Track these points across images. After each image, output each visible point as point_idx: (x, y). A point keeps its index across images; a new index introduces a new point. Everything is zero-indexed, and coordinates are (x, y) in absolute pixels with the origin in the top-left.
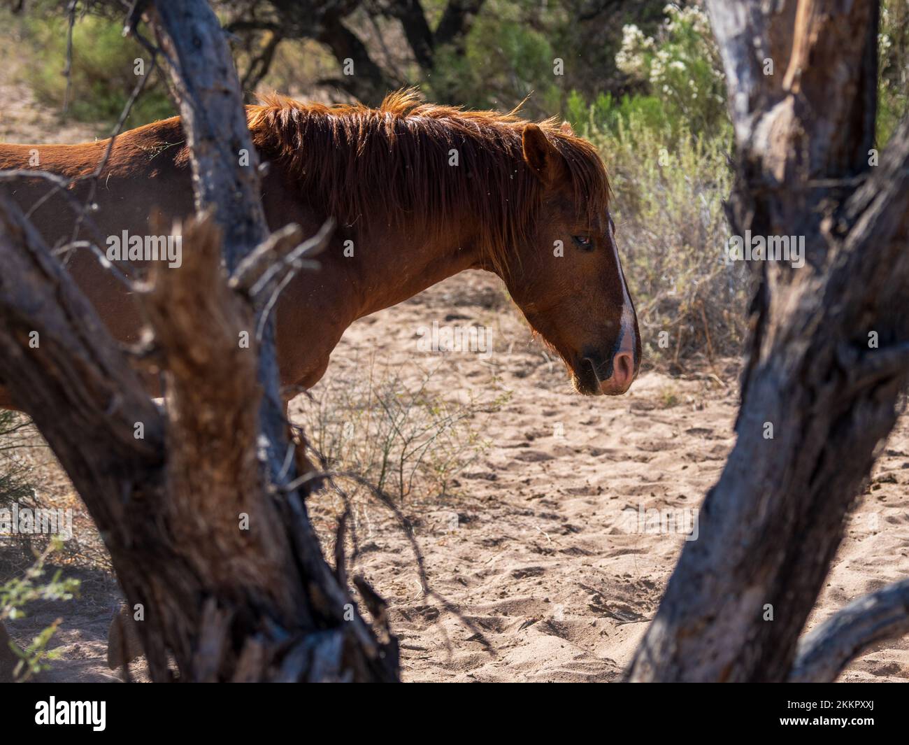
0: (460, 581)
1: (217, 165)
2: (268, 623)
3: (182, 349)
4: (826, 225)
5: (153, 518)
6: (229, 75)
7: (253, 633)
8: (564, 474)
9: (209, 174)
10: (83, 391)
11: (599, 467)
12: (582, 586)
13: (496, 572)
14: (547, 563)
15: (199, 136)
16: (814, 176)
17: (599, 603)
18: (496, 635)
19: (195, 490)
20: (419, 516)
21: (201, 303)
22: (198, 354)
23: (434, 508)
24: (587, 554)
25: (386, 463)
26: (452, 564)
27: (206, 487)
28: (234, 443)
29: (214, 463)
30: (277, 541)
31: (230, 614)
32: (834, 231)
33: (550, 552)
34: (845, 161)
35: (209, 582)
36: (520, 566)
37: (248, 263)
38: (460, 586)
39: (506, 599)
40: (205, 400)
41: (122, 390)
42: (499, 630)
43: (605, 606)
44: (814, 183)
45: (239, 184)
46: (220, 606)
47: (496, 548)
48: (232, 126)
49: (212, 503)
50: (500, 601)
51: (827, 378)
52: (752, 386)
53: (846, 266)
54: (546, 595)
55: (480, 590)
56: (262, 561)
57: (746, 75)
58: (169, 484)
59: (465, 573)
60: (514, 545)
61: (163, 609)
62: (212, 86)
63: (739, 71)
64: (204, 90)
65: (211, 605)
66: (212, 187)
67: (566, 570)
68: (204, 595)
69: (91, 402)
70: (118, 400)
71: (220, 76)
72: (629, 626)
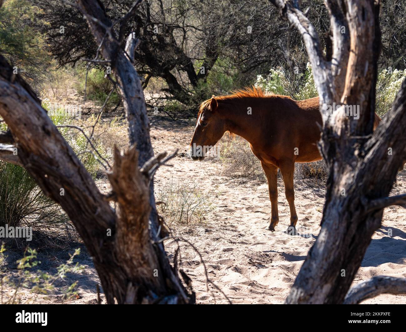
0: (206, 252)
1: (135, 123)
2: (151, 292)
3: (123, 195)
4: (356, 153)
5: (110, 253)
6: (140, 92)
7: (145, 296)
8: (238, 216)
9: (133, 126)
10: (86, 206)
11: (249, 214)
12: (246, 256)
13: (217, 249)
14: (234, 247)
15: (129, 113)
16: (351, 135)
17: (251, 261)
18: (218, 271)
19: (126, 243)
20: (193, 229)
21: (130, 179)
22: (128, 197)
23: (198, 227)
24: (246, 244)
25: (182, 211)
26: (204, 247)
27: (130, 242)
28: (140, 227)
29: (133, 234)
30: (155, 261)
31: (137, 288)
32: (360, 155)
33: (235, 243)
34: (363, 129)
35: (130, 276)
36: (226, 248)
37: (147, 163)
38: (206, 254)
39: (221, 259)
40: (131, 212)
41: (100, 206)
42: (219, 270)
43: (253, 262)
44: (352, 137)
45: (143, 130)
46: (133, 285)
47: (217, 241)
48: (141, 110)
49: (132, 248)
50: (219, 260)
51: (357, 209)
52: (328, 210)
53: (365, 168)
54: (234, 258)
55: (212, 255)
56: (149, 269)
57: (327, 97)
58: (117, 241)
59: (207, 249)
60: (223, 240)
61: (113, 284)
62: (134, 96)
63: (324, 96)
64: (132, 97)
65: (131, 285)
66: (133, 131)
67: (240, 250)
68: (128, 280)
69: (89, 211)
70: (99, 210)
71: (137, 92)
72: (261, 270)
